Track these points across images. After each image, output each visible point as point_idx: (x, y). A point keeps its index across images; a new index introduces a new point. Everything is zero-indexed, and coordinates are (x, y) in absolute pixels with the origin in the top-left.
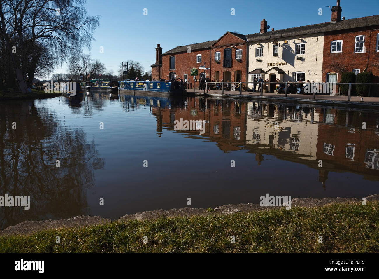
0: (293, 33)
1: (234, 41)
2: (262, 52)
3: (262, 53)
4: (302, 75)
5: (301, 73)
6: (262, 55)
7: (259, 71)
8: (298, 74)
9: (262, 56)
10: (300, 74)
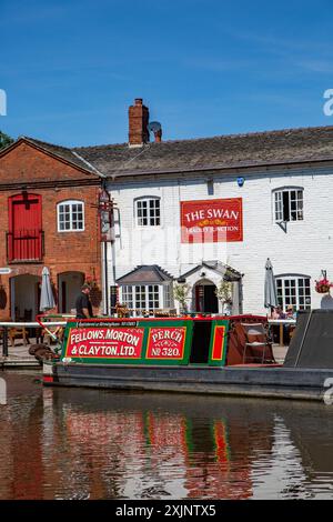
0: (257, 158)
1: (48, 172)
2: (158, 211)
3: (158, 214)
4: (301, 284)
5: (296, 278)
6: (158, 220)
7: (152, 275)
8: (287, 283)
9: (158, 224)
10: (293, 282)
